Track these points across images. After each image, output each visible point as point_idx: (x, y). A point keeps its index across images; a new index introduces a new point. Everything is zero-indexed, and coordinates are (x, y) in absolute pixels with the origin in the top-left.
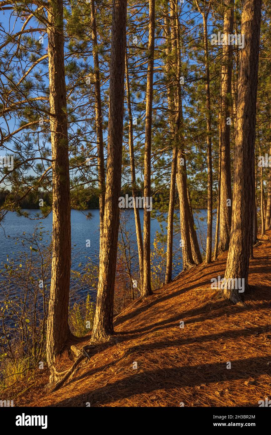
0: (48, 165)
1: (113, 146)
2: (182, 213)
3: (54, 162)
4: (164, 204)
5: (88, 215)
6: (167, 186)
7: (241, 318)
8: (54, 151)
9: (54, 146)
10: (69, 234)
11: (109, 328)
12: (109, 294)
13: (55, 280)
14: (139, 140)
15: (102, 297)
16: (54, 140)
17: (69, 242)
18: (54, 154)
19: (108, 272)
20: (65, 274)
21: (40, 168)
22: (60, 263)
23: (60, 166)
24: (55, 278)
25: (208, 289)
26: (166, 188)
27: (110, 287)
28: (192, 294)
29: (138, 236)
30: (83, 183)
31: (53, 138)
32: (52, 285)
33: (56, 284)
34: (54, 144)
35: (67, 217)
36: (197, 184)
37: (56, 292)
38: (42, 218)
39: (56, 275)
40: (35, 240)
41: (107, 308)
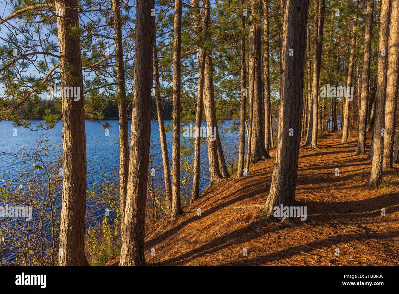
0: (53, 63)
1: (143, 37)
2: (209, 123)
3: (62, 59)
4: (186, 114)
5: (105, 125)
6: (190, 94)
7: (294, 240)
8: (63, 45)
9: (61, 39)
10: (83, 148)
11: (140, 260)
12: (140, 220)
13: (68, 203)
14: (162, 40)
15: (131, 224)
16: (62, 30)
17: (83, 157)
18: (62, 48)
19: (138, 193)
20: (80, 196)
21: (43, 67)
22: (74, 183)
23: (70, 63)
24: (67, 201)
25: (249, 207)
26: (188, 97)
27: (141, 210)
28: (230, 212)
29: (163, 148)
30: (97, 87)
31: (60, 28)
32: (63, 209)
33: (69, 208)
34: (61, 36)
35: (81, 127)
36: (222, 92)
37: (69, 217)
38: (47, 129)
39: (69, 197)
40: (39, 156)
41: (137, 236)
